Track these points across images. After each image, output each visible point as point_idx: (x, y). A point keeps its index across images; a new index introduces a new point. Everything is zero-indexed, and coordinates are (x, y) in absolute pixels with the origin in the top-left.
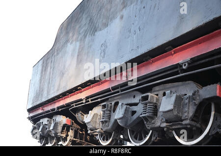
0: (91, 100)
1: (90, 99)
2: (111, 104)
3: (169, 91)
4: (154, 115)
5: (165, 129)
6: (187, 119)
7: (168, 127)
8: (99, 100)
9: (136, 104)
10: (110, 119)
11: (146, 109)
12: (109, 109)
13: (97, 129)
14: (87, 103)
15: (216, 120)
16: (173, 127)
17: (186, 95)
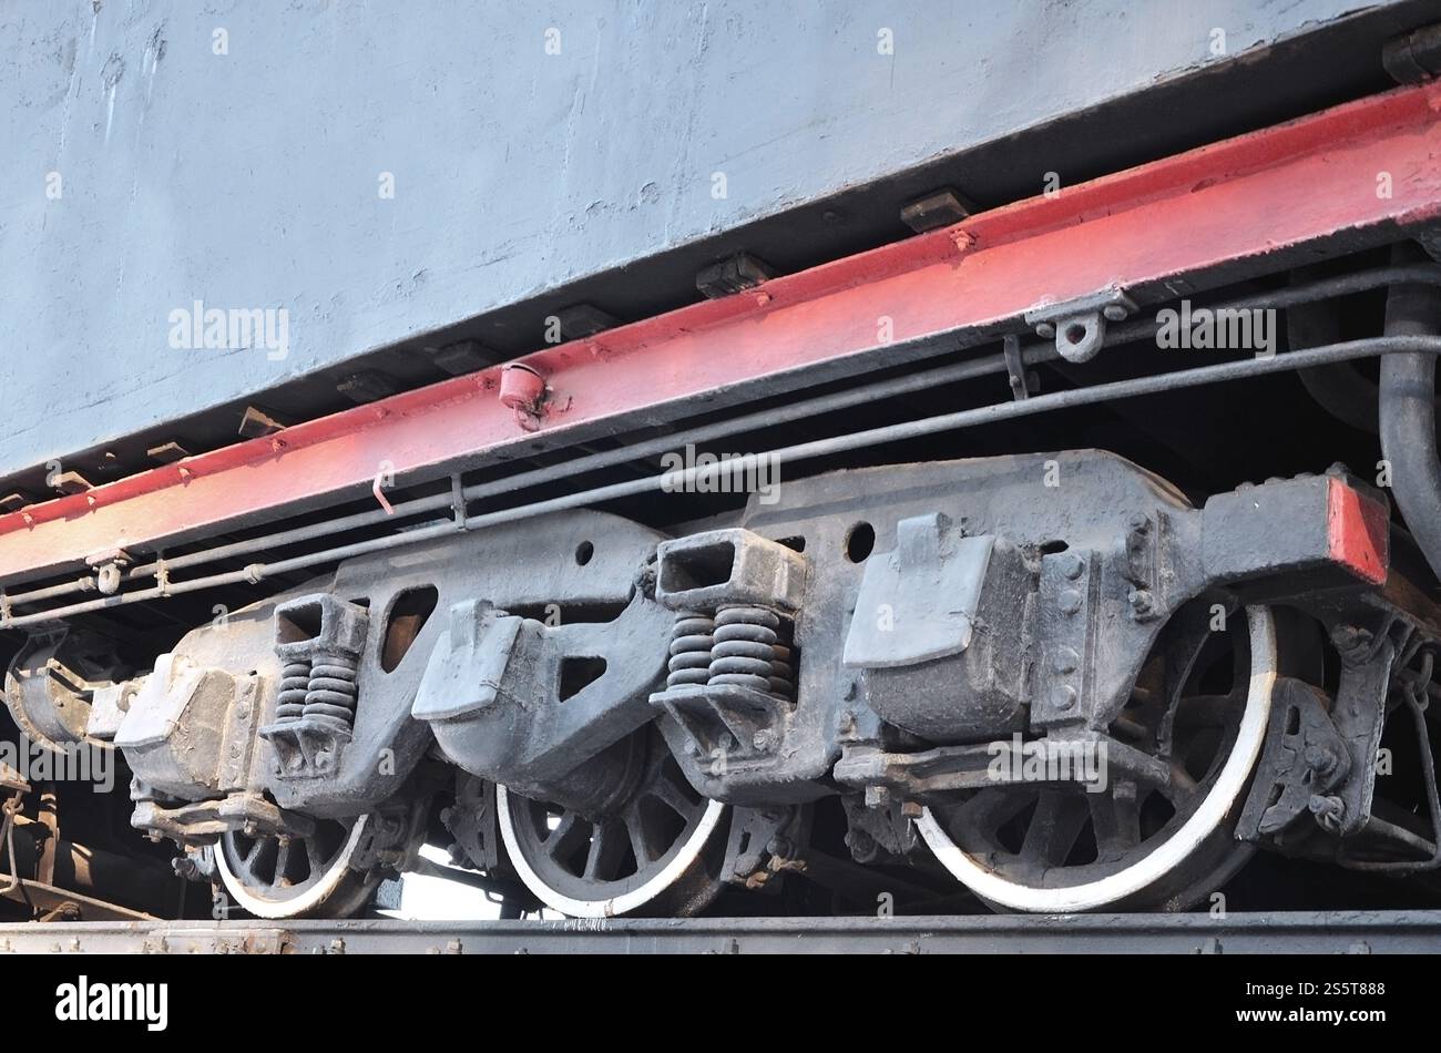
0: (174, 576)
1: (161, 568)
2: (365, 603)
3: (929, 519)
4: (774, 690)
5: (873, 797)
6: (1082, 721)
7: (899, 777)
8: (252, 572)
9: (603, 611)
10: (351, 721)
11: (707, 648)
12: (345, 640)
13: (223, 796)
14: (128, 597)
15: (1294, 729)
16: (942, 782)
17: (1060, 546)
